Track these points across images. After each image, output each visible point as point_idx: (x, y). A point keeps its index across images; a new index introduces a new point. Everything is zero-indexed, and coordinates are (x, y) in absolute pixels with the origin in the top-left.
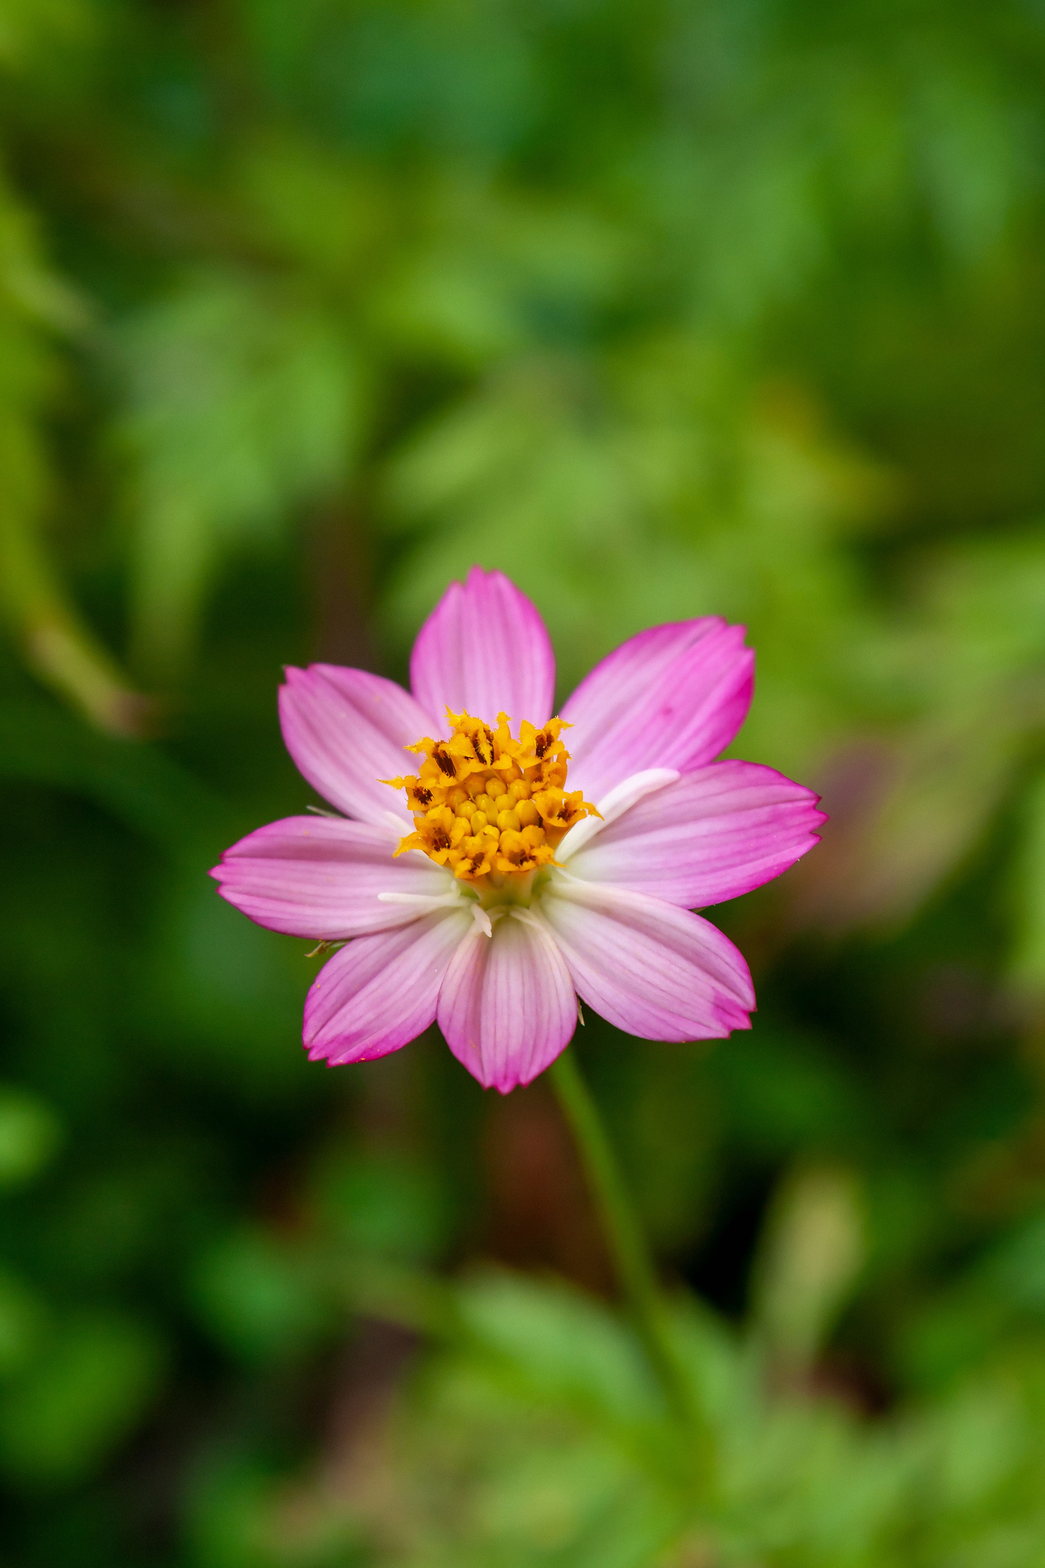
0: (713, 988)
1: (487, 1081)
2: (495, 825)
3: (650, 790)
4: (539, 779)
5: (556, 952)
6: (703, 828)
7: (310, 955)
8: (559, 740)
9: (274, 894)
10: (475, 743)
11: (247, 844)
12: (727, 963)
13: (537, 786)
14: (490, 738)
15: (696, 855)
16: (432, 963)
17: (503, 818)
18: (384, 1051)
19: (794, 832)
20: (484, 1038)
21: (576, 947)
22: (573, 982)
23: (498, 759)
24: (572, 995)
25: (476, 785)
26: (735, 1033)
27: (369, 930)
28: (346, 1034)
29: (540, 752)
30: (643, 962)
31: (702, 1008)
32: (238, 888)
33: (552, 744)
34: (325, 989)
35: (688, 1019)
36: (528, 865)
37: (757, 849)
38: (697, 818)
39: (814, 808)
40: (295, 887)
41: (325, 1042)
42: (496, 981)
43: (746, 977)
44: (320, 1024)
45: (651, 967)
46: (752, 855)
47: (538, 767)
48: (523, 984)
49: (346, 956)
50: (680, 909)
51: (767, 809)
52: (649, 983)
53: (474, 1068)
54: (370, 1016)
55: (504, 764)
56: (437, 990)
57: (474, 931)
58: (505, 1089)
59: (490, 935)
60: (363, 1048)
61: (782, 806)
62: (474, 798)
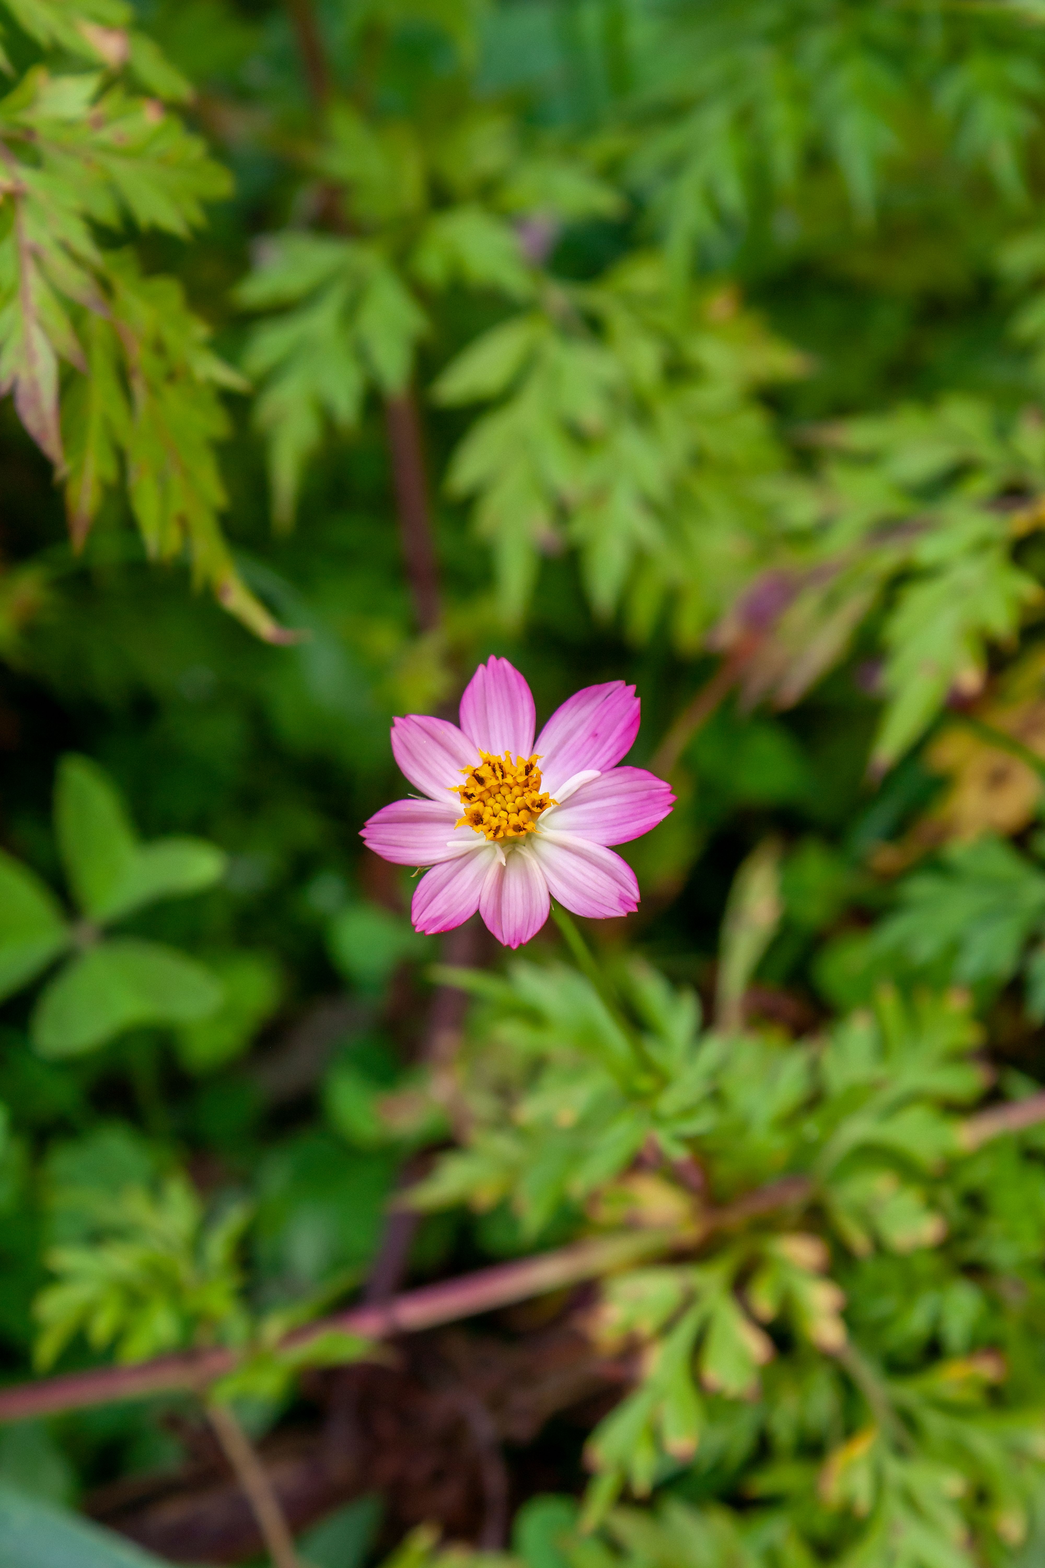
0: (619, 890)
1: (506, 943)
2: (506, 811)
3: (585, 782)
4: (527, 786)
5: (539, 871)
6: (613, 801)
7: (413, 876)
8: (536, 766)
9: (393, 843)
10: (494, 770)
11: (378, 816)
12: (626, 877)
13: (526, 789)
14: (501, 767)
15: (611, 816)
16: (476, 877)
17: (509, 807)
18: (453, 927)
19: (661, 805)
20: (503, 919)
21: (549, 865)
22: (548, 887)
23: (506, 777)
24: (547, 895)
25: (495, 790)
26: (629, 914)
27: (444, 860)
28: (433, 917)
29: (527, 773)
30: (584, 875)
31: (613, 901)
32: (374, 841)
33: (533, 768)
34: (421, 895)
35: (606, 906)
36: (523, 833)
37: (641, 813)
38: (611, 796)
39: (670, 792)
40: (404, 839)
41: (423, 922)
42: (509, 887)
43: (635, 884)
44: (421, 912)
45: (588, 878)
46: (639, 816)
47: (527, 780)
48: (523, 888)
49: (431, 875)
50: (602, 847)
51: (646, 792)
52: (587, 886)
53: (498, 936)
54: (445, 907)
55: (509, 780)
56: (478, 894)
57: (496, 861)
58: (514, 947)
59: (505, 865)
60: (443, 925)
61: (654, 791)
62: (494, 796)
